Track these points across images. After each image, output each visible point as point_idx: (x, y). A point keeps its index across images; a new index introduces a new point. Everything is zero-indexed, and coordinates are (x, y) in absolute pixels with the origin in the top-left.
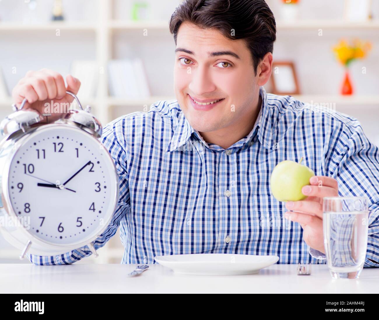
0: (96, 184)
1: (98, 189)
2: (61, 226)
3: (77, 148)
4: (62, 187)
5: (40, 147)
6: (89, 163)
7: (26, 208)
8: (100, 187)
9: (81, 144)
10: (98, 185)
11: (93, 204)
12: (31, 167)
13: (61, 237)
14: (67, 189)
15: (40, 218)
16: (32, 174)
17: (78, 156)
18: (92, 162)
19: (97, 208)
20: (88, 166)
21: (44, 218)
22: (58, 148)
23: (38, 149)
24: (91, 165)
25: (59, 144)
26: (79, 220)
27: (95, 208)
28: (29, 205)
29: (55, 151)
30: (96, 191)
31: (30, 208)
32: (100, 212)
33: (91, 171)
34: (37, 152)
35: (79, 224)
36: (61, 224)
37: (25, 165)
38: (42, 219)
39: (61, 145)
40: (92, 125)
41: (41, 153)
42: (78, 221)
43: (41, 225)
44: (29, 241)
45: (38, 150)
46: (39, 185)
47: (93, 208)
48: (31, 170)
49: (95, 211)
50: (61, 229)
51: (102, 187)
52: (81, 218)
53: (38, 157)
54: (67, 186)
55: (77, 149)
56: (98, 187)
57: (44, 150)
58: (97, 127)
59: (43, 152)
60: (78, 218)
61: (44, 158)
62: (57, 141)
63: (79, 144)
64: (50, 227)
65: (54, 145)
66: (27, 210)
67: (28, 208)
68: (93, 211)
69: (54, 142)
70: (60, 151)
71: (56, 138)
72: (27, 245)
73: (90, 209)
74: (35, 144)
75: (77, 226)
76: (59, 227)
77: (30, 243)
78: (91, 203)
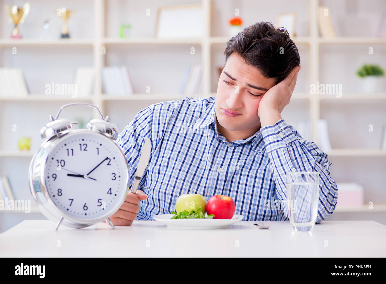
0: (112, 174)
1: (114, 178)
2: (86, 205)
3: (97, 147)
4: (86, 176)
5: (69, 147)
6: (107, 159)
7: (59, 192)
8: (116, 176)
9: (101, 145)
10: (114, 175)
11: (110, 189)
12: (63, 162)
13: (86, 214)
14: (90, 178)
15: (70, 200)
16: (63, 168)
17: (98, 154)
18: (109, 158)
19: (114, 192)
20: (106, 161)
21: (72, 200)
22: (83, 147)
23: (68, 148)
24: (109, 160)
25: (84, 145)
26: (100, 201)
27: (112, 192)
28: (61, 190)
29: (81, 150)
30: (112, 179)
31: (62, 192)
32: (116, 195)
33: (108, 164)
34: (67, 151)
35: (99, 204)
36: (85, 204)
37: (58, 161)
38: (71, 201)
39: (85, 146)
40: (110, 131)
41: (70, 152)
42: (98, 202)
43: (70, 205)
44: (62, 217)
45: (68, 150)
46: (69, 175)
47: (110, 192)
48: (63, 165)
49: (112, 194)
50: (86, 208)
51: (117, 176)
52: (101, 200)
53: (68, 155)
54: (90, 176)
55: (98, 149)
56: (114, 176)
57: (72, 150)
58: (113, 132)
59: (71, 151)
60: (99, 200)
61: (73, 155)
62: (82, 143)
63: (99, 144)
64: (77, 207)
65: (80, 146)
66: (60, 194)
67: (60, 192)
68: (110, 194)
69: (80, 143)
70: (85, 150)
71: (81, 140)
72: (60, 220)
73: (108, 193)
74: (65, 145)
75: (98, 206)
76: (84, 206)
77: (63, 218)
78: (109, 189)
